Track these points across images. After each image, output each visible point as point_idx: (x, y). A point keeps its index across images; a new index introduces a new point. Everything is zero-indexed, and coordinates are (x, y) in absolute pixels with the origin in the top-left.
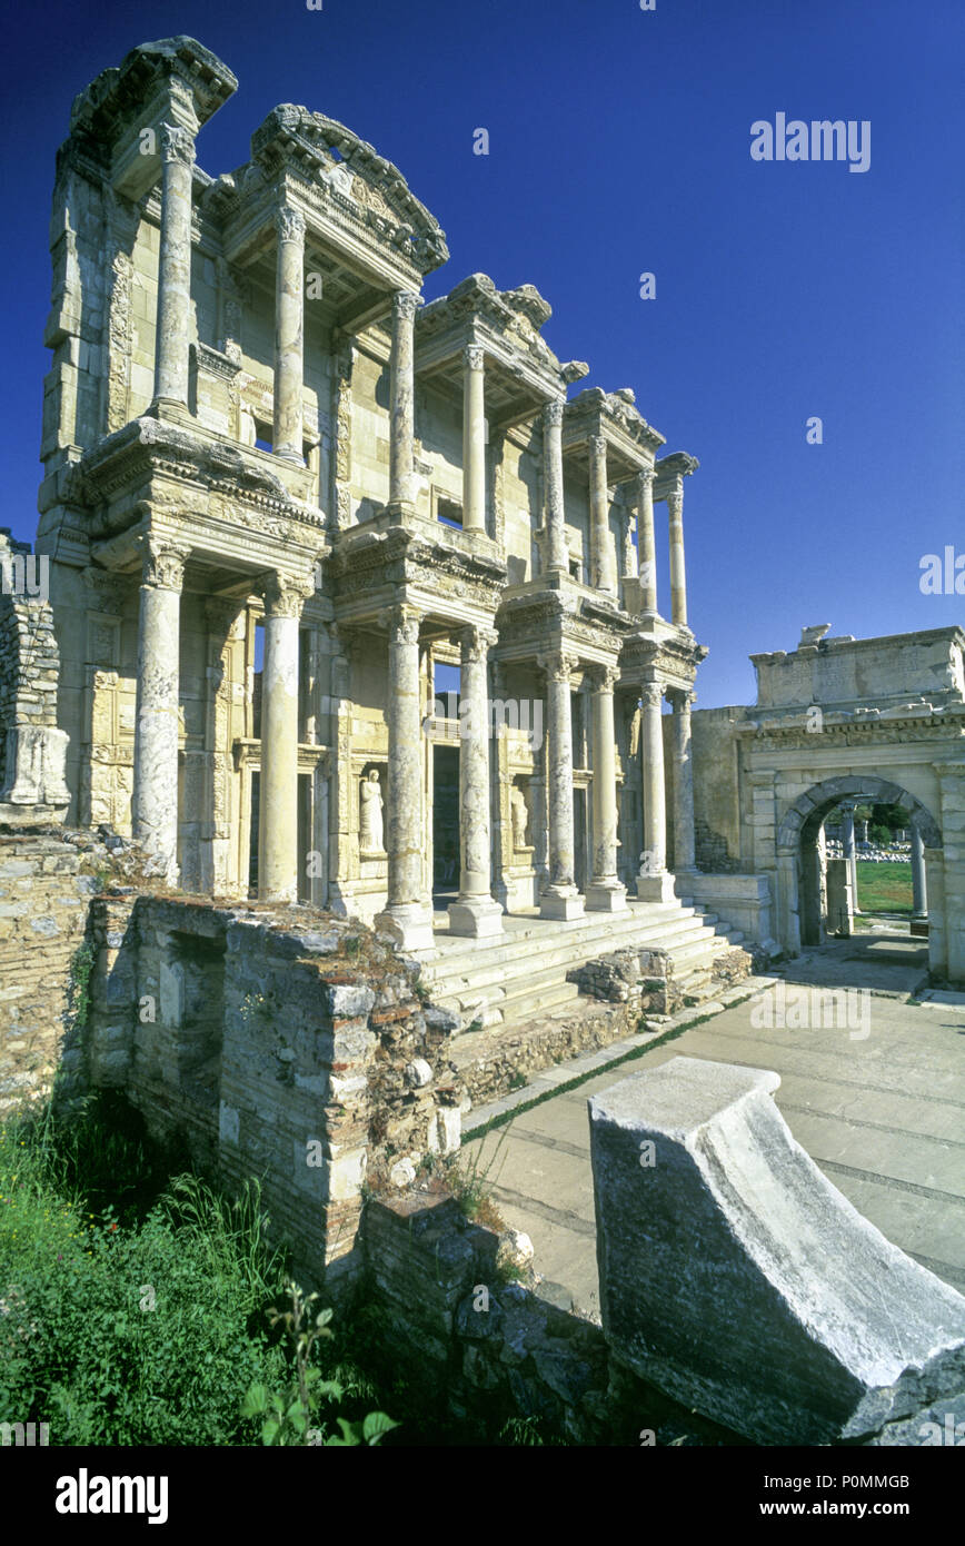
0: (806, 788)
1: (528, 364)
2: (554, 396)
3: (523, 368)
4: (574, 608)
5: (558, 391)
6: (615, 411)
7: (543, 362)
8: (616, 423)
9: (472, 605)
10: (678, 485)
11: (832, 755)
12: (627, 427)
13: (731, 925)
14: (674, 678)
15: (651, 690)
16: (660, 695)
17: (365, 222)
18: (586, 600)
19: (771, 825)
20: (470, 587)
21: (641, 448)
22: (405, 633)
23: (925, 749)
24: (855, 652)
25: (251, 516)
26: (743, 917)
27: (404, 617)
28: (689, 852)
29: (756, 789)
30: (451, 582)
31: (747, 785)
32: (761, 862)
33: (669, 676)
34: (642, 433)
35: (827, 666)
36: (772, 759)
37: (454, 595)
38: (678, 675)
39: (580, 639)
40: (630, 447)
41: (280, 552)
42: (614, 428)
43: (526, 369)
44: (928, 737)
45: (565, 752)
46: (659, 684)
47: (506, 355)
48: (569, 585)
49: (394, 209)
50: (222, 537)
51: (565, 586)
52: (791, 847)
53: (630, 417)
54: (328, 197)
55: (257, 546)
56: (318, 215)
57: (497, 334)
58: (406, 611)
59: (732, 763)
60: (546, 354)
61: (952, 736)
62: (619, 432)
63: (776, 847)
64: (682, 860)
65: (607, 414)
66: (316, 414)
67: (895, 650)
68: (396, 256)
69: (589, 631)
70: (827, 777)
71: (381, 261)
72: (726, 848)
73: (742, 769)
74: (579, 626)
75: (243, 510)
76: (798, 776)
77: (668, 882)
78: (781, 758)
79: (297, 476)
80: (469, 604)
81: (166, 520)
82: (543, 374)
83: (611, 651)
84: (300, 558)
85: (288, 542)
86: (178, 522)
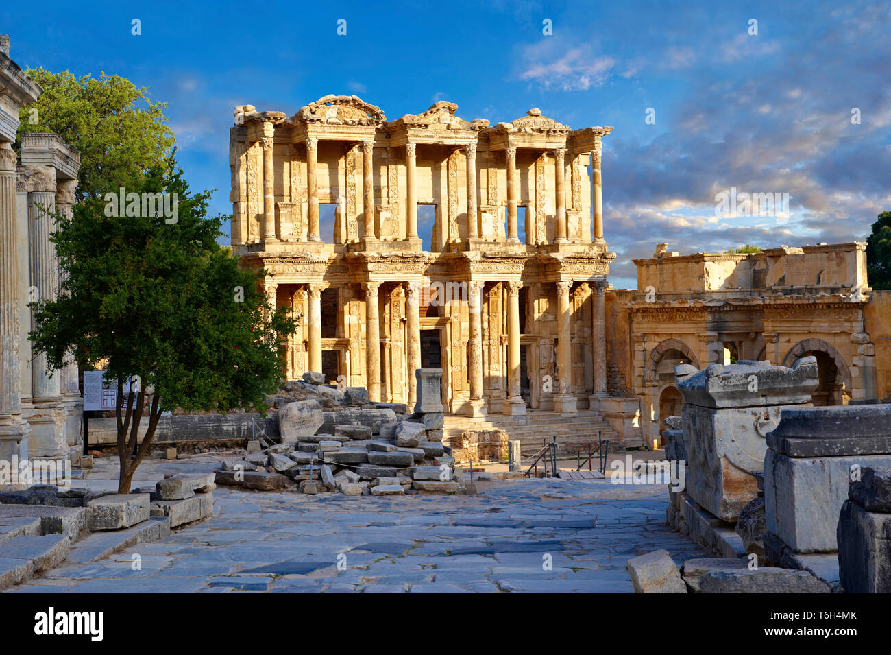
0: (656, 344)
1: (445, 137)
2: (468, 143)
3: (443, 139)
4: (479, 257)
5: (470, 140)
6: (520, 130)
7: (456, 131)
8: (523, 135)
9: (407, 273)
10: (596, 145)
11: (663, 326)
12: (534, 133)
13: (613, 428)
14: (582, 276)
15: (560, 287)
16: (568, 289)
17: (343, 124)
18: (485, 253)
19: (641, 367)
20: (405, 265)
21: (551, 139)
22: (370, 293)
23: (694, 325)
24: (673, 263)
25: (299, 268)
26: (618, 423)
27: (369, 287)
28: (601, 383)
29: (636, 344)
30: (393, 266)
31: (632, 342)
32: (638, 390)
33: (576, 276)
34: (548, 132)
35: (662, 270)
36: (641, 326)
37: (396, 271)
38: (586, 273)
39: (485, 272)
40: (539, 143)
41: (310, 277)
42: (521, 138)
43: (445, 139)
44: (695, 318)
45: (475, 333)
46: (565, 282)
47: (430, 139)
48: (478, 245)
49: (358, 109)
50: (288, 278)
51: (474, 247)
52: (651, 381)
53: (535, 127)
54: (326, 125)
55: (302, 277)
56: (323, 134)
57: (423, 132)
58: (369, 284)
59: (627, 327)
60: (459, 126)
61: (703, 319)
62: (527, 139)
63: (644, 382)
64: (597, 389)
65: (514, 133)
66: (338, 189)
67: (686, 264)
68: (360, 129)
69: (493, 266)
70: (663, 339)
71: (353, 135)
72: (625, 381)
73: (631, 331)
74: (485, 265)
75: (295, 266)
76: (653, 337)
77: (570, 401)
78: (645, 326)
79: (317, 246)
80: (405, 273)
81: (270, 278)
82: (458, 136)
83: (514, 273)
84: (319, 277)
85: (313, 272)
86: (273, 277)
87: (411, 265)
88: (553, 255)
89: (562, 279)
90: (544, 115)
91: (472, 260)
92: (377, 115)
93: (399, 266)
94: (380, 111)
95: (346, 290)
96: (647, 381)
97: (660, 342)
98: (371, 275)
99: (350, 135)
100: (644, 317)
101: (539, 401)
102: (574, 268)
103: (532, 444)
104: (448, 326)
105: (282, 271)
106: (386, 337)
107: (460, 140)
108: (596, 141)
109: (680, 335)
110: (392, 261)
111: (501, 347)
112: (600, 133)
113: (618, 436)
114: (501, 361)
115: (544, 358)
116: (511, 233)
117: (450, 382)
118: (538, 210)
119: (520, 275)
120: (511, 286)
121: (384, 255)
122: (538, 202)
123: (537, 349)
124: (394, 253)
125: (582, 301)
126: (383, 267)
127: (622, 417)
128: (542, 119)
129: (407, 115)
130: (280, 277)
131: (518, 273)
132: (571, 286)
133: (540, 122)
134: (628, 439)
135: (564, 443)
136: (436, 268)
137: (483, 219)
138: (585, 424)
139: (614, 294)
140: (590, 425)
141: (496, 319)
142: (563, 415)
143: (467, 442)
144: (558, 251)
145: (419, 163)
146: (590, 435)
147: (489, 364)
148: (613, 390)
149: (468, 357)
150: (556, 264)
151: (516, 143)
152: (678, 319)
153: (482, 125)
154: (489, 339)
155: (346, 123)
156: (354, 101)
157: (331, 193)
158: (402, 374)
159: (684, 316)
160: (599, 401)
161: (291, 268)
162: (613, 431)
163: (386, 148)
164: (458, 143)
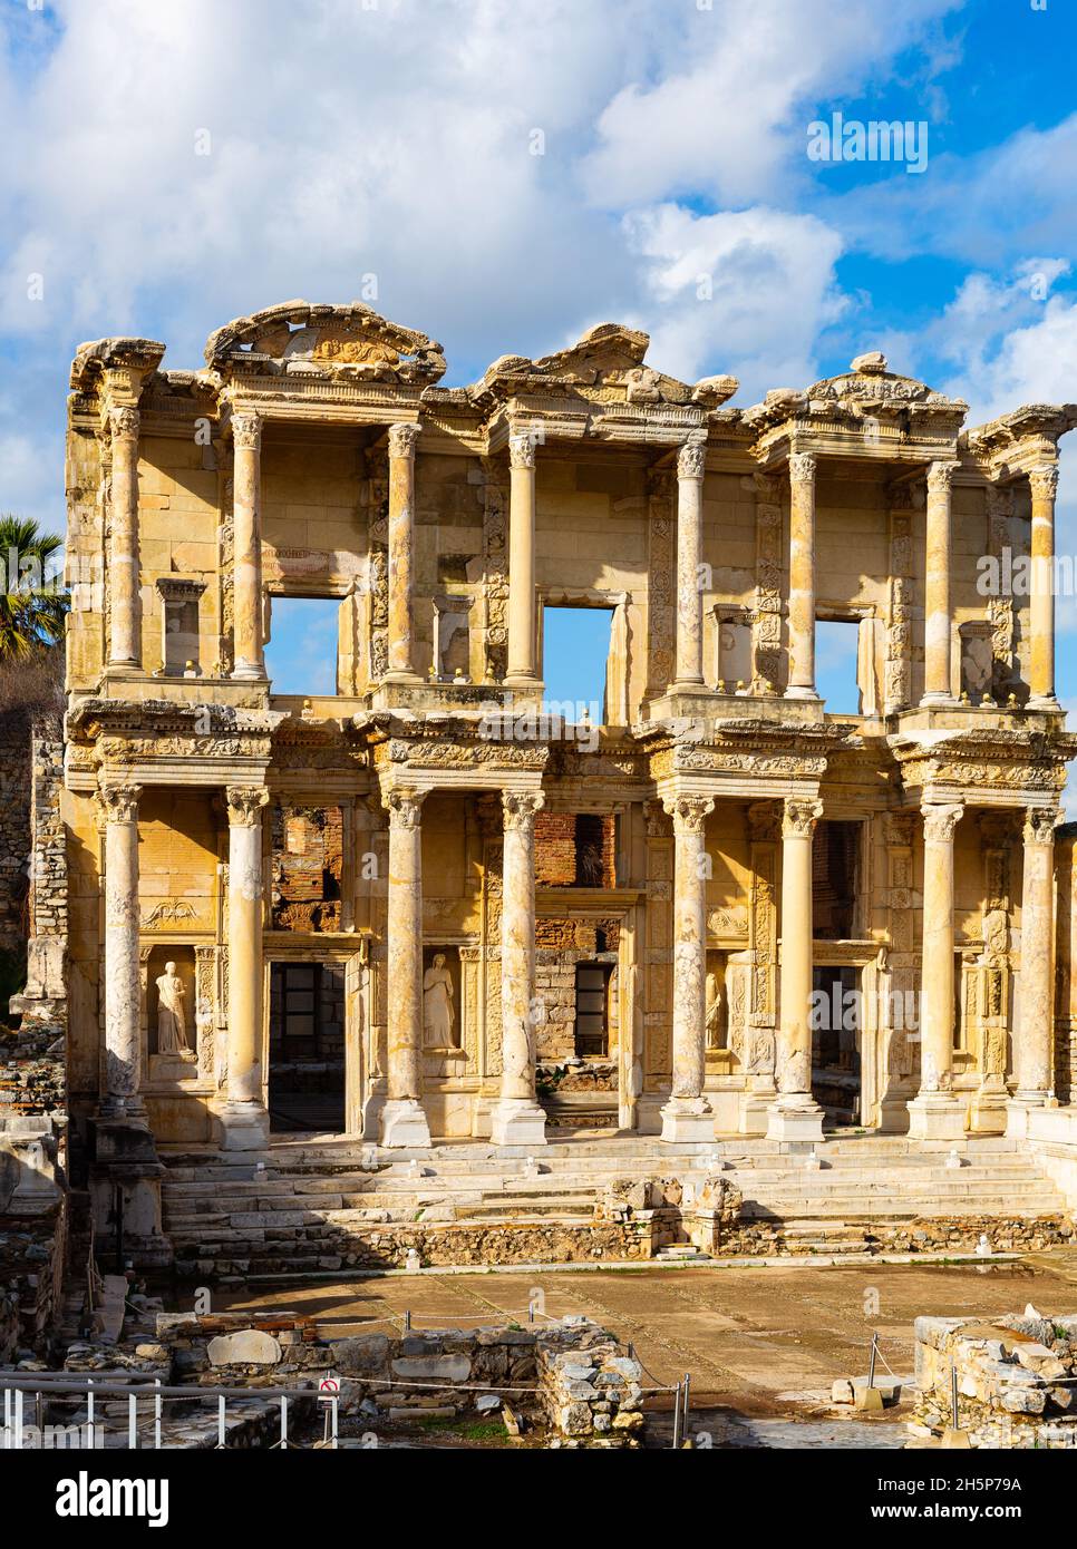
2: (679, 439)
4: (698, 733)
5: (687, 430)
6: (830, 405)
8: (837, 422)
9: (501, 767)
12: (868, 418)
14: (989, 791)
16: (948, 825)
20: (495, 748)
21: (914, 435)
33: (974, 788)
37: (469, 762)
40: (881, 443)
41: (230, 769)
42: (833, 430)
43: (622, 427)
46: (940, 808)
47: (576, 425)
48: (699, 703)
50: (170, 769)
53: (868, 403)
55: (206, 769)
57: (555, 407)
65: (809, 417)
77: (945, 1112)
79: (249, 689)
80: (497, 769)
81: (118, 767)
82: (654, 419)
83: (805, 778)
84: (253, 770)
85: (237, 760)
86: (128, 767)
89: (932, 797)
91: (681, 738)
92: (423, 355)
98: (398, 769)
101: (881, 1108)
102: (969, 768)
105: (151, 752)
107: (658, 429)
110: (458, 736)
119: (816, 785)
120: (787, 813)
121: (433, 716)
122: (893, 609)
124: (463, 712)
126: (432, 749)
130: (145, 768)
131: (810, 779)
132: (959, 816)
142: (924, 1145)
144: (927, 726)
151: (814, 442)
160: (1026, 1111)
161: (174, 746)
164: (648, 438)
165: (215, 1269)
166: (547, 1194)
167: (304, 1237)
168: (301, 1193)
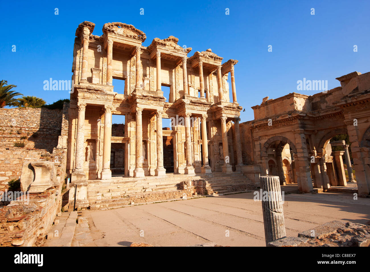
0: (266, 140)
1: (173, 52)
2: (183, 57)
4: (189, 102)
5: (184, 55)
6: (204, 55)
7: (178, 50)
8: (205, 58)
9: (156, 106)
10: (232, 67)
11: (271, 131)
12: (210, 58)
13: (249, 179)
14: (231, 115)
15: (222, 119)
16: (225, 120)
17: (126, 37)
18: (191, 100)
19: (259, 151)
20: (155, 102)
21: (216, 61)
22: (138, 113)
23: (290, 127)
24: (273, 103)
25: (98, 96)
26: (252, 176)
27: (137, 110)
28: (240, 159)
29: (256, 142)
30: (149, 102)
31: (254, 141)
32: (258, 161)
33: (228, 115)
34: (215, 58)
35: (268, 107)
36: (258, 133)
37: (151, 104)
38: (232, 114)
39: (192, 109)
40: (211, 62)
41: (105, 102)
42: (205, 59)
43: (173, 53)
44: (291, 123)
45: (188, 135)
46: (224, 117)
47: (167, 51)
48: (188, 98)
49: (134, 32)
50: (92, 101)
51: (187, 98)
52: (265, 157)
53: (209, 55)
54: (117, 35)
55: (100, 101)
56: (115, 39)
57: (164, 48)
58: (137, 109)
59: (250, 135)
60: (179, 48)
61: (296, 123)
62: (207, 59)
63: (261, 157)
64: (238, 162)
65: (202, 56)
66: (126, 72)
67: (282, 101)
68: (134, 41)
69: (195, 107)
70: (271, 137)
71: (131, 43)
72: (251, 158)
73: (252, 137)
74: (192, 106)
75: (97, 95)
76: (264, 137)
77: (229, 167)
78: (260, 133)
79: (110, 87)
80: (155, 106)
81: (81, 100)
82: (179, 53)
83: (204, 111)
84: (110, 102)
85: (107, 100)
86: (83, 100)
87: (158, 102)
88: (219, 106)
89: (223, 116)
90: (213, 52)
91: (186, 103)
92: (142, 35)
93: (152, 102)
94: (143, 33)
95: (129, 116)
96: (263, 157)
97: (269, 139)
98: (138, 104)
99: (130, 42)
100: (259, 130)
101: (215, 168)
102: (227, 112)
103: (217, 186)
104: (176, 135)
105: (89, 97)
106: (148, 138)
108: (232, 66)
109: (281, 133)
110: (149, 99)
111: (198, 145)
112: (233, 62)
113: (252, 182)
114: (199, 151)
115: (216, 150)
116: (202, 95)
117: (177, 159)
118: (211, 92)
119: (206, 112)
120: (203, 116)
121: (145, 95)
122: (211, 90)
123: (213, 146)
124: (149, 95)
125: (228, 128)
126: (144, 101)
127: (254, 173)
128: (212, 54)
129: (156, 38)
130: (87, 100)
131: (205, 111)
132: (227, 119)
133: (211, 54)
134: (257, 183)
135: (231, 185)
136: (171, 110)
137: (190, 89)
138: (237, 177)
139: (243, 124)
140: (239, 177)
141: (196, 133)
142: (227, 173)
143: (186, 186)
144: (221, 104)
145: (162, 68)
146: (241, 182)
147: (194, 152)
148: (246, 162)
149: (185, 149)
150: (220, 109)
151: (202, 60)
152: (279, 126)
153: (189, 49)
154: (194, 141)
155: (127, 36)
156: (131, 27)
157: (123, 73)
158: (155, 155)
159: (283, 124)
160: (241, 167)
161: (94, 96)
162: (249, 180)
163: (149, 59)
164: (179, 56)
165: (100, 207)
166: (169, 185)
167: (120, 197)
168: (119, 188)
